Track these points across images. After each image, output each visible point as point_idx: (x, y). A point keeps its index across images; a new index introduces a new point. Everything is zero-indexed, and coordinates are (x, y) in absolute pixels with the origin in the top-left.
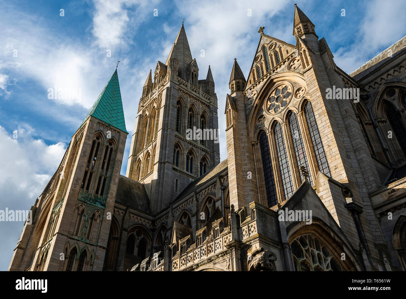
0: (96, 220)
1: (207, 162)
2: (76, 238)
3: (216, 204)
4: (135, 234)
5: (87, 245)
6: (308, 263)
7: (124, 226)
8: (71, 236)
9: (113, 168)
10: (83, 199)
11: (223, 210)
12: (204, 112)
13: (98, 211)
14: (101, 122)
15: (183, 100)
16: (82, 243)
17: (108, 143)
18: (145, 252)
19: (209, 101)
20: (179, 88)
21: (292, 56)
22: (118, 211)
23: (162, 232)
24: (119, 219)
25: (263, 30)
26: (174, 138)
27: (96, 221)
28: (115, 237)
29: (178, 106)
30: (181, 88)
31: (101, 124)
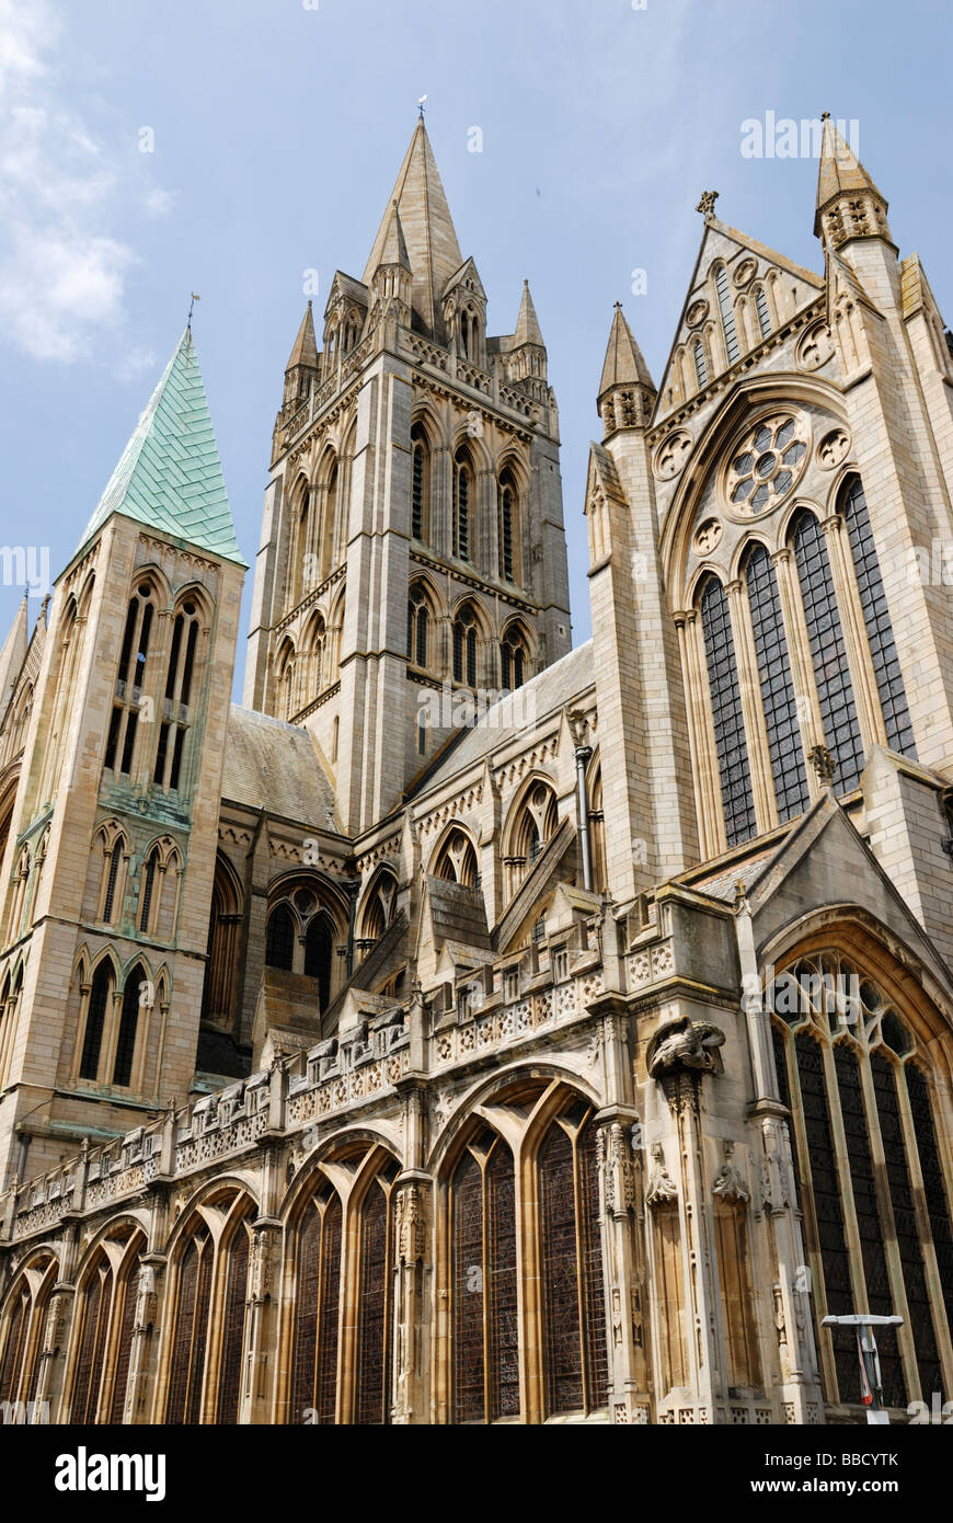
0: (165, 870)
1: (526, 643)
2: (107, 929)
3: (560, 806)
4: (293, 903)
5: (142, 949)
6: (817, 1032)
7: (253, 878)
8: (90, 925)
9: (205, 691)
10: (116, 804)
11: (583, 827)
12: (511, 461)
13: (168, 840)
14: (150, 533)
15: (435, 423)
16: (128, 944)
17: (182, 607)
18: (329, 958)
19: (526, 420)
20: (419, 378)
21: (810, 315)
22: (231, 831)
23: (382, 895)
24: (237, 857)
25: (713, 201)
26: (408, 567)
27: (165, 873)
28: (228, 916)
29: (415, 444)
30: (423, 376)
31: (152, 541)
